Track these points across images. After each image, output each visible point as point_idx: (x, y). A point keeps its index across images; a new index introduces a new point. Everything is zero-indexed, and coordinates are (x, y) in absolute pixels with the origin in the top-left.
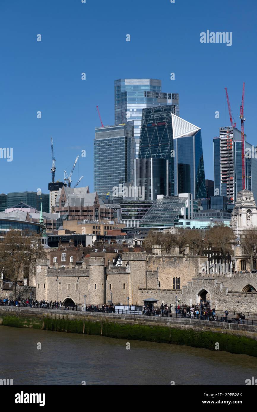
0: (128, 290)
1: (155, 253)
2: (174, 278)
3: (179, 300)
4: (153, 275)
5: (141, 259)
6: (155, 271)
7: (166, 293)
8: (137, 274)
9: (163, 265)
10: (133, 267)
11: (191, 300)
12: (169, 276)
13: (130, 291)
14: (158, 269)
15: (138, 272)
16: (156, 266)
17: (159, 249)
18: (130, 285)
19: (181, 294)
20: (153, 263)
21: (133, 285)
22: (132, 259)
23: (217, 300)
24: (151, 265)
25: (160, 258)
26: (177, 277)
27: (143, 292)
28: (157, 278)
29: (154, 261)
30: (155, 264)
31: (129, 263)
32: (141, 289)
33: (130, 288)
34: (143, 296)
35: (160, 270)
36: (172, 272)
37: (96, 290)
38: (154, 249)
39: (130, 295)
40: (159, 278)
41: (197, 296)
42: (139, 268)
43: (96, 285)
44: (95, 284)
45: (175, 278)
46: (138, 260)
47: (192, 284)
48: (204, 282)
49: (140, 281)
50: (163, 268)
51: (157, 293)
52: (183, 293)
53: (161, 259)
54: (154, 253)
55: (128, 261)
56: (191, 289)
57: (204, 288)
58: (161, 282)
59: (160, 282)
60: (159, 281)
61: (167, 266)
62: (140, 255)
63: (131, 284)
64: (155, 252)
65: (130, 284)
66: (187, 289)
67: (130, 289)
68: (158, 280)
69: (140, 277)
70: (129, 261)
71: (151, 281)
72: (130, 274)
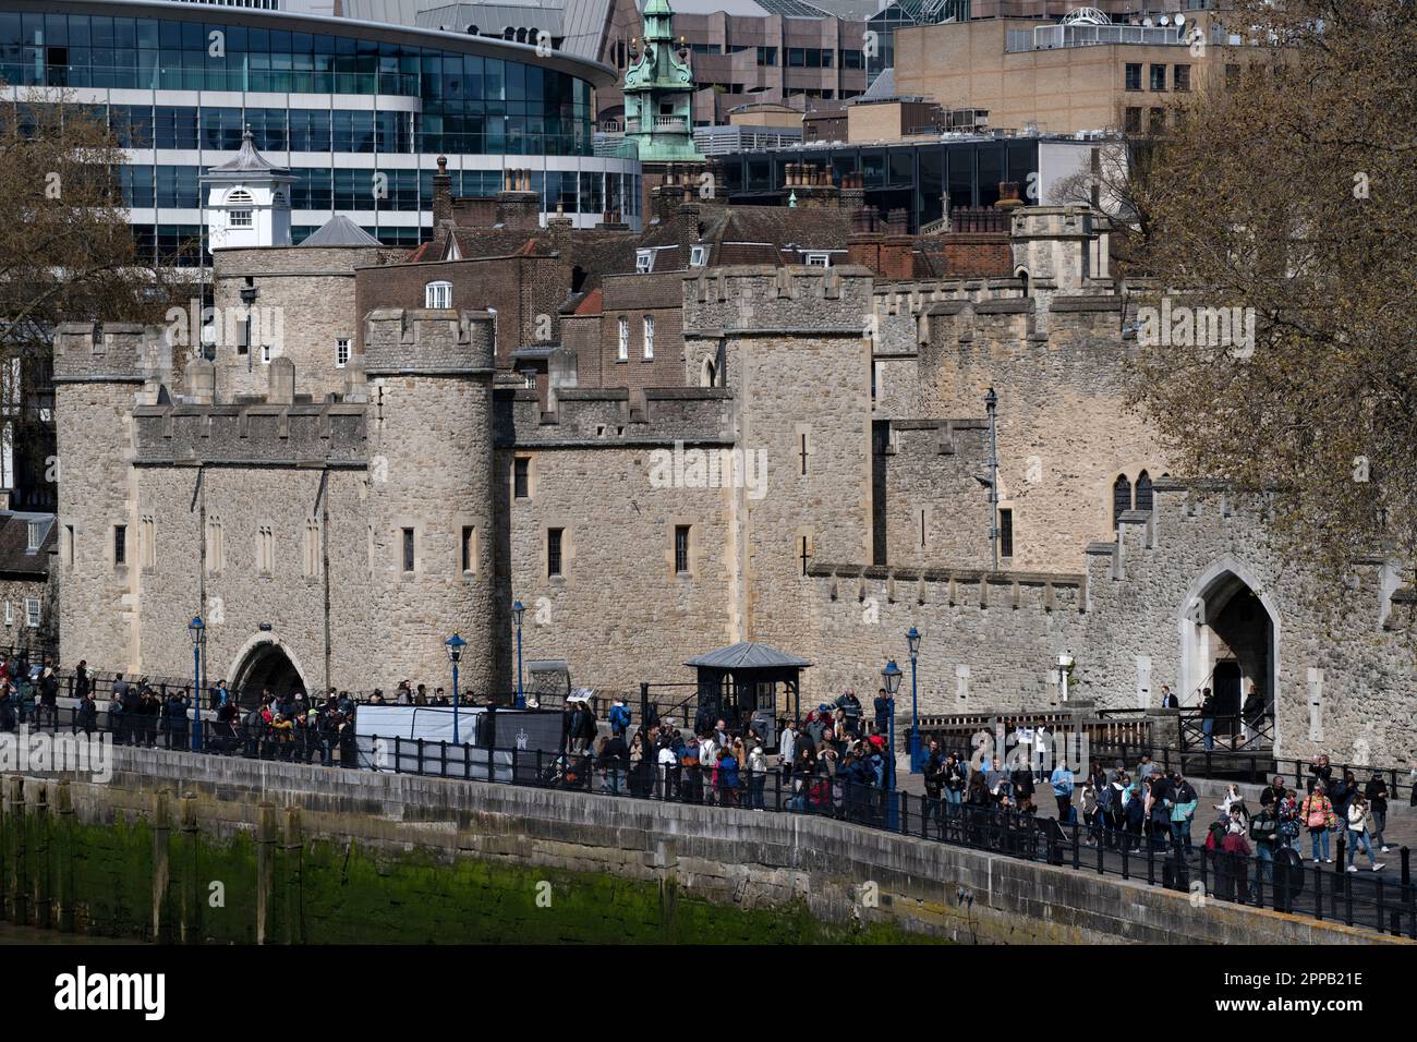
0: (714, 579)
1: (1034, 271)
2: (1122, 477)
3: (1065, 660)
4: (946, 452)
5: (828, 327)
6: (963, 426)
7: (983, 607)
8: (798, 449)
9: (1035, 375)
10: (756, 394)
11: (1144, 663)
12: (1083, 465)
13: (734, 586)
14: (991, 405)
15: (804, 428)
16: (981, 378)
17: (1059, 238)
18: (735, 540)
19: (1082, 611)
20: (956, 357)
21: (762, 535)
22: (743, 325)
23: (1321, 665)
24: (948, 369)
25: (1009, 314)
26: (1144, 473)
27: (834, 598)
28: (986, 484)
29: (965, 341)
30: (974, 367)
31: (730, 358)
32: (821, 572)
33: (732, 559)
34: (836, 627)
35: (1010, 418)
36: (1108, 427)
37: (411, 579)
38: (1026, 239)
39: (736, 618)
40: (1000, 482)
41: (1186, 627)
42: (808, 396)
43: (417, 535)
44: (409, 532)
45: (1133, 478)
46: (798, 335)
47: (1150, 532)
48: (1234, 513)
49: (818, 502)
50: (1036, 397)
51: (921, 603)
52: (1090, 606)
53: (1019, 325)
54: (1024, 275)
55: (723, 340)
56: (1146, 574)
57: (1228, 564)
58: (1015, 517)
59: (1006, 514)
60: (1003, 504)
61: (1065, 378)
62: (819, 293)
63: (742, 527)
64: (1033, 264)
65: (734, 527)
66: (1122, 574)
67: (734, 568)
68: (993, 499)
69: (818, 472)
70: (730, 344)
71: (928, 508)
72: (730, 446)
